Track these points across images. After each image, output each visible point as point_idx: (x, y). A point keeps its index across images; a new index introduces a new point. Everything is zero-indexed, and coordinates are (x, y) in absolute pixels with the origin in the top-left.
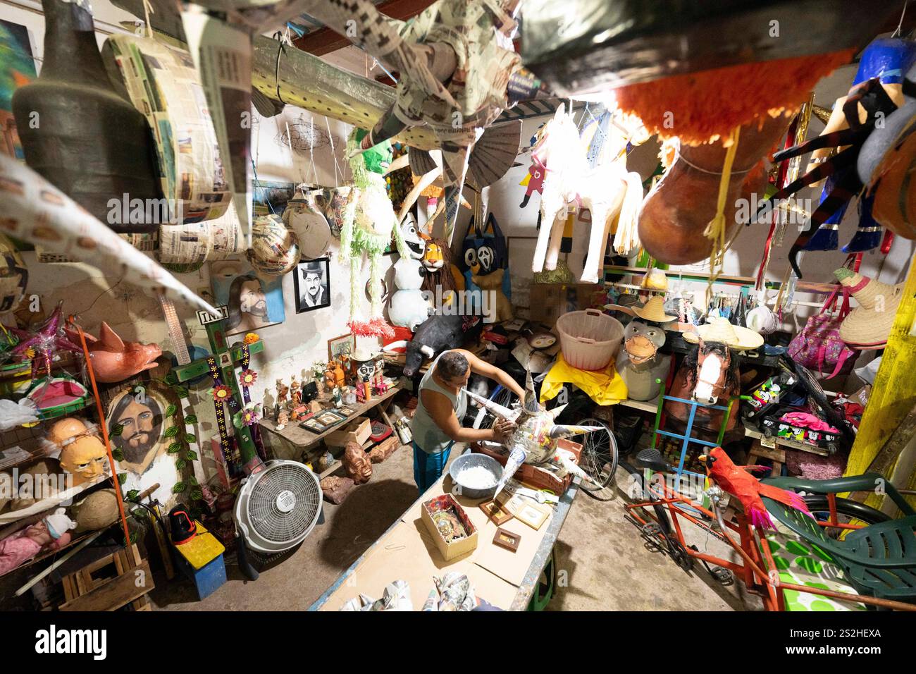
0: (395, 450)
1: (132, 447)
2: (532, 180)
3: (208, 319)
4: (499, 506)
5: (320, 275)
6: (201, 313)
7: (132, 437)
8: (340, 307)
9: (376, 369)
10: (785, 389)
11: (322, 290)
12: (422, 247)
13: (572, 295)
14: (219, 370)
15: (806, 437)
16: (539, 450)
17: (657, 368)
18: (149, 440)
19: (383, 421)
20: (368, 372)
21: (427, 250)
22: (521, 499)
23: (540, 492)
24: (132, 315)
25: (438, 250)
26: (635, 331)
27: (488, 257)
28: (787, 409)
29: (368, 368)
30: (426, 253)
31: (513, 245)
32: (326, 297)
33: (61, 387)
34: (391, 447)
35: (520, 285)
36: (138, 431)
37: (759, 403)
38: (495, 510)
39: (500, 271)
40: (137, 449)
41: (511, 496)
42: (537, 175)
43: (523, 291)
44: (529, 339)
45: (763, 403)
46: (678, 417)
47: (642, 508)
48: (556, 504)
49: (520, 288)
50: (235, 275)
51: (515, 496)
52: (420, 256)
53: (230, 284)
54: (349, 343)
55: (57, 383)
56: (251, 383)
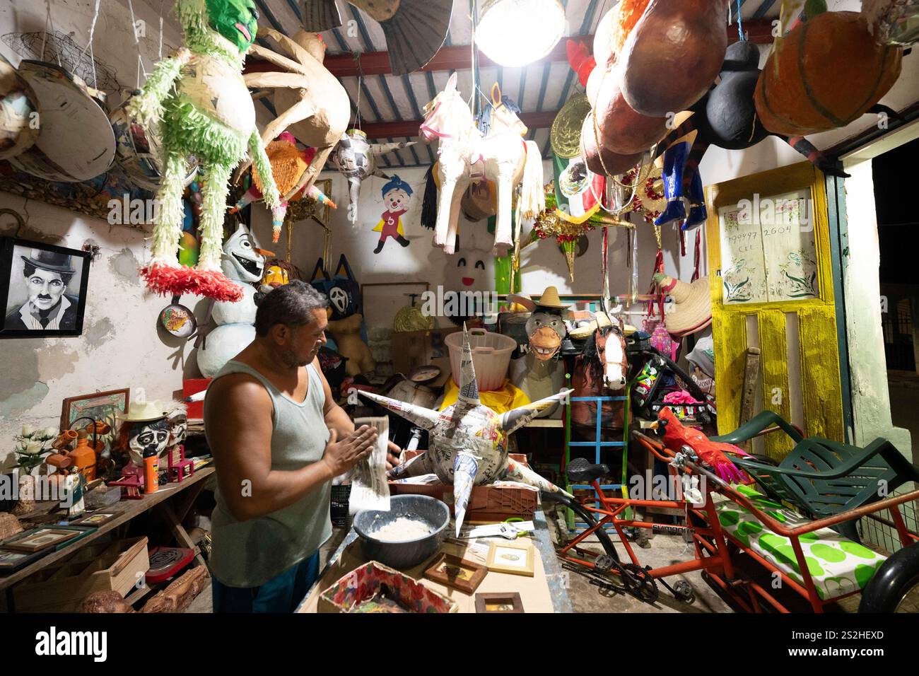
0: (199, 592)
2: (386, 226)
4: (456, 564)
5: (66, 278)
8: (101, 343)
9: (172, 438)
10: (661, 370)
11: (66, 304)
12: (260, 266)
13: (437, 341)
15: (686, 414)
16: (492, 452)
17: (554, 373)
19: (176, 542)
20: (156, 441)
21: (266, 272)
22: (483, 543)
23: (505, 524)
25: (283, 274)
26: (538, 324)
27: (342, 299)
28: (665, 391)
29: (155, 433)
30: (265, 276)
31: (367, 292)
32: (73, 317)
34: (191, 586)
35: (378, 336)
37: (645, 389)
38: (452, 573)
39: (356, 317)
41: (466, 544)
42: (391, 222)
43: (381, 343)
44: (409, 376)
45: (648, 389)
46: (584, 423)
47: (575, 548)
48: (531, 534)
49: (378, 340)
51: (472, 542)
52: (256, 279)
54: (113, 407)
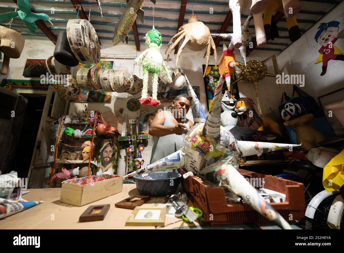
1: (104, 161)
2: (324, 56)
3: (131, 122)
6: (130, 120)
7: (105, 157)
12: (232, 102)
14: (131, 141)
18: (109, 161)
24: (118, 122)
33: (91, 131)
36: (108, 156)
40: (106, 162)
42: (327, 51)
50: (147, 113)
52: (232, 107)
53: (145, 116)
55: (91, 130)
56: (142, 150)
